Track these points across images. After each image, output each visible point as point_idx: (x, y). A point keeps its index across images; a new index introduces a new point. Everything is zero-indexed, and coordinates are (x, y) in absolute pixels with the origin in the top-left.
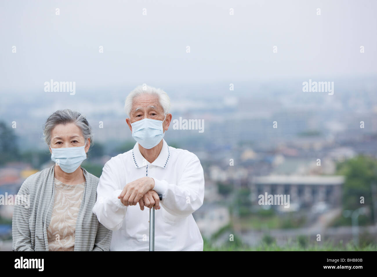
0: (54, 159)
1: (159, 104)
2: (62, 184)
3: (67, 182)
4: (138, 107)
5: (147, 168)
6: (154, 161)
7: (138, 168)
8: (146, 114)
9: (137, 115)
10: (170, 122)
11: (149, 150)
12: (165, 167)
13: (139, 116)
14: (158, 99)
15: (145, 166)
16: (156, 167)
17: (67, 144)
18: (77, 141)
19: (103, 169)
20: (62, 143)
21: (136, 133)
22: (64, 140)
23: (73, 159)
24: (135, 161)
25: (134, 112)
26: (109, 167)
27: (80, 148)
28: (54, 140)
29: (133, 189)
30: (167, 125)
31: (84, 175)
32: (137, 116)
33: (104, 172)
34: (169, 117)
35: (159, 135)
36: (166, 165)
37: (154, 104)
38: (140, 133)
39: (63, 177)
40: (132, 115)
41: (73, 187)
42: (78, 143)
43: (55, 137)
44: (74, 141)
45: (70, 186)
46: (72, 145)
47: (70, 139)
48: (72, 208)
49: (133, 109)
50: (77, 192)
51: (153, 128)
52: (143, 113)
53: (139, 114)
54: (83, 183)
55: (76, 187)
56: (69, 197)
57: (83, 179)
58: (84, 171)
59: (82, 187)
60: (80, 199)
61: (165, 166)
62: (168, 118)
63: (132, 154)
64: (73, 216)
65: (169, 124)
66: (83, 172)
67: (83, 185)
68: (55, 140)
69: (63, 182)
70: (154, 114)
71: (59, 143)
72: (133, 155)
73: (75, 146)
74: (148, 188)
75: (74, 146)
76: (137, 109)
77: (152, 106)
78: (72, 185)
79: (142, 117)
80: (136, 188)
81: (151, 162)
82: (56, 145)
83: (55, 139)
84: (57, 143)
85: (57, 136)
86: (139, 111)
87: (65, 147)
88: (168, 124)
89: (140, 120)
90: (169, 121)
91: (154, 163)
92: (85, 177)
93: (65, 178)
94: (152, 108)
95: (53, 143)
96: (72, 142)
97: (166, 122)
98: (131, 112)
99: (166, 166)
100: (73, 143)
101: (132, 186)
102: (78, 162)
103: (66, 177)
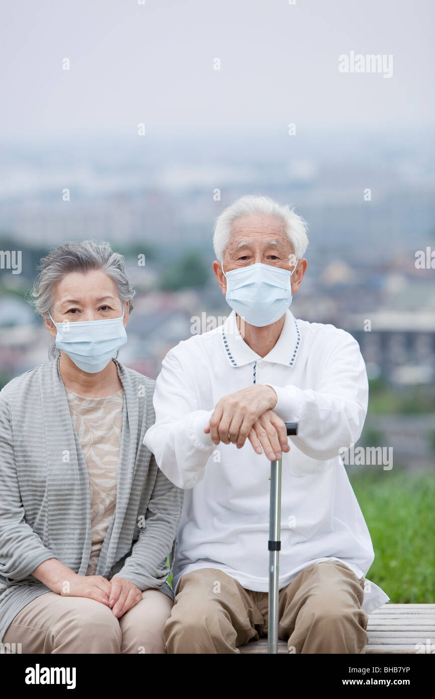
0: (62, 345)
1: (286, 237)
2: (78, 397)
3: (86, 392)
4: (244, 241)
5: (254, 368)
6: (268, 353)
7: (236, 367)
8: (258, 256)
9: (239, 257)
10: (302, 276)
11: (259, 329)
12: (291, 364)
13: (244, 258)
14: (283, 227)
15: (251, 363)
16: (274, 364)
17: (89, 312)
18: (109, 308)
19: (164, 362)
20: (79, 311)
21: (235, 291)
22: (84, 305)
23: (104, 345)
24: (228, 352)
25: (234, 250)
26: (177, 359)
27: (116, 322)
28: (62, 304)
29: (236, 405)
30: (297, 283)
31: (118, 377)
32: (239, 259)
33: (167, 369)
34: (302, 267)
35: (282, 299)
36: (293, 360)
37: (276, 237)
38: (245, 291)
39: (78, 383)
40: (227, 255)
41: (100, 403)
42: (112, 311)
43: (64, 299)
44: (104, 308)
45: (96, 401)
46: (101, 314)
47: (97, 304)
48: (100, 446)
49: (232, 244)
50: (109, 413)
51: (272, 284)
52: (254, 253)
53: (243, 254)
54: (120, 393)
55: (105, 402)
56: (92, 424)
57: (117, 385)
58: (118, 366)
59: (118, 401)
60: (115, 427)
61: (292, 362)
62: (299, 269)
63: (223, 336)
64: (103, 463)
65: (300, 280)
66: (117, 368)
67: (119, 396)
68: (65, 305)
69: (78, 393)
70: (274, 257)
71: (73, 311)
72: (224, 338)
73: (106, 316)
74: (266, 404)
75: (104, 317)
76: (242, 244)
77: (274, 242)
78: (99, 399)
79: (249, 260)
80: (242, 405)
81: (263, 356)
82: (66, 315)
83: (64, 303)
84: (68, 311)
85: (70, 298)
86: (245, 247)
87: (88, 320)
88: (298, 280)
89: (246, 265)
90: (300, 274)
91: (268, 358)
92: (122, 381)
93: (82, 385)
94: (273, 245)
95: (60, 312)
96: (99, 310)
97: (296, 275)
98: (227, 248)
99: (294, 362)
100: (101, 310)
101: (232, 401)
102: (111, 349)
103: (85, 381)
